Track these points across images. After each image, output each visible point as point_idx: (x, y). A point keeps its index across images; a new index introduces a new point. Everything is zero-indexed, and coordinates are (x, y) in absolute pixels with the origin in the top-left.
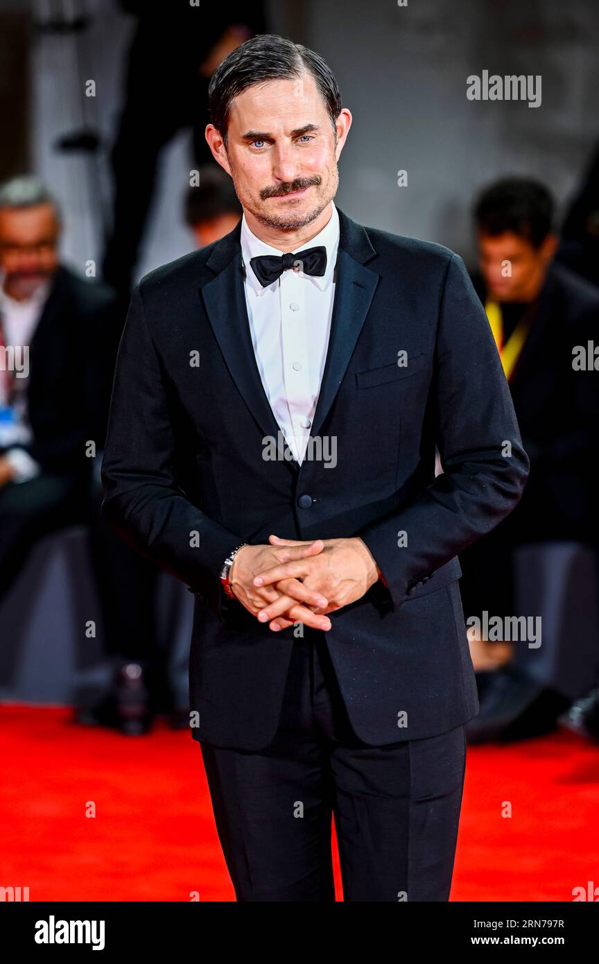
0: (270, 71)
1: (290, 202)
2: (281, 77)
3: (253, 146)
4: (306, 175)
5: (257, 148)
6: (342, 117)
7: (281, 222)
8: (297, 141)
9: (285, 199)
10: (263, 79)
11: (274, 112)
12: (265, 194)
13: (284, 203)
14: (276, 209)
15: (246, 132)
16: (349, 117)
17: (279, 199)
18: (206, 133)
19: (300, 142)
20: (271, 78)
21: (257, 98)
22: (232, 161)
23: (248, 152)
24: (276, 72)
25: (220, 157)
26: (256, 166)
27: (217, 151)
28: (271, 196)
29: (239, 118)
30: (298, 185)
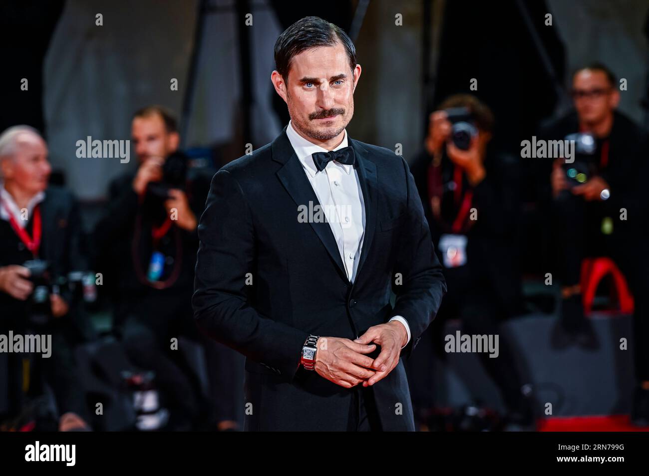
0: (318, 41)
1: (327, 122)
2: (326, 45)
3: (306, 87)
4: (337, 107)
5: (308, 88)
6: (356, 70)
7: (321, 135)
8: (332, 84)
9: (325, 120)
10: (314, 46)
11: (321, 66)
12: (312, 117)
13: (324, 124)
14: (318, 127)
15: (302, 78)
16: (359, 71)
17: (320, 121)
18: (271, 76)
19: (335, 84)
20: (319, 45)
21: (310, 57)
22: (290, 95)
23: (303, 90)
24: (322, 41)
25: (281, 91)
26: (307, 99)
27: (279, 88)
28: (315, 118)
29: (298, 69)
30: (331, 113)
